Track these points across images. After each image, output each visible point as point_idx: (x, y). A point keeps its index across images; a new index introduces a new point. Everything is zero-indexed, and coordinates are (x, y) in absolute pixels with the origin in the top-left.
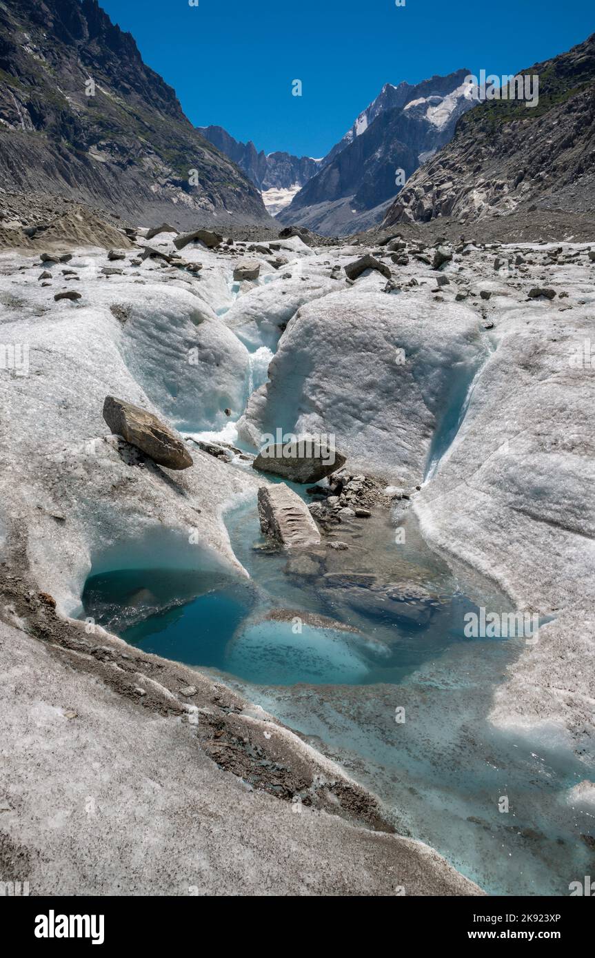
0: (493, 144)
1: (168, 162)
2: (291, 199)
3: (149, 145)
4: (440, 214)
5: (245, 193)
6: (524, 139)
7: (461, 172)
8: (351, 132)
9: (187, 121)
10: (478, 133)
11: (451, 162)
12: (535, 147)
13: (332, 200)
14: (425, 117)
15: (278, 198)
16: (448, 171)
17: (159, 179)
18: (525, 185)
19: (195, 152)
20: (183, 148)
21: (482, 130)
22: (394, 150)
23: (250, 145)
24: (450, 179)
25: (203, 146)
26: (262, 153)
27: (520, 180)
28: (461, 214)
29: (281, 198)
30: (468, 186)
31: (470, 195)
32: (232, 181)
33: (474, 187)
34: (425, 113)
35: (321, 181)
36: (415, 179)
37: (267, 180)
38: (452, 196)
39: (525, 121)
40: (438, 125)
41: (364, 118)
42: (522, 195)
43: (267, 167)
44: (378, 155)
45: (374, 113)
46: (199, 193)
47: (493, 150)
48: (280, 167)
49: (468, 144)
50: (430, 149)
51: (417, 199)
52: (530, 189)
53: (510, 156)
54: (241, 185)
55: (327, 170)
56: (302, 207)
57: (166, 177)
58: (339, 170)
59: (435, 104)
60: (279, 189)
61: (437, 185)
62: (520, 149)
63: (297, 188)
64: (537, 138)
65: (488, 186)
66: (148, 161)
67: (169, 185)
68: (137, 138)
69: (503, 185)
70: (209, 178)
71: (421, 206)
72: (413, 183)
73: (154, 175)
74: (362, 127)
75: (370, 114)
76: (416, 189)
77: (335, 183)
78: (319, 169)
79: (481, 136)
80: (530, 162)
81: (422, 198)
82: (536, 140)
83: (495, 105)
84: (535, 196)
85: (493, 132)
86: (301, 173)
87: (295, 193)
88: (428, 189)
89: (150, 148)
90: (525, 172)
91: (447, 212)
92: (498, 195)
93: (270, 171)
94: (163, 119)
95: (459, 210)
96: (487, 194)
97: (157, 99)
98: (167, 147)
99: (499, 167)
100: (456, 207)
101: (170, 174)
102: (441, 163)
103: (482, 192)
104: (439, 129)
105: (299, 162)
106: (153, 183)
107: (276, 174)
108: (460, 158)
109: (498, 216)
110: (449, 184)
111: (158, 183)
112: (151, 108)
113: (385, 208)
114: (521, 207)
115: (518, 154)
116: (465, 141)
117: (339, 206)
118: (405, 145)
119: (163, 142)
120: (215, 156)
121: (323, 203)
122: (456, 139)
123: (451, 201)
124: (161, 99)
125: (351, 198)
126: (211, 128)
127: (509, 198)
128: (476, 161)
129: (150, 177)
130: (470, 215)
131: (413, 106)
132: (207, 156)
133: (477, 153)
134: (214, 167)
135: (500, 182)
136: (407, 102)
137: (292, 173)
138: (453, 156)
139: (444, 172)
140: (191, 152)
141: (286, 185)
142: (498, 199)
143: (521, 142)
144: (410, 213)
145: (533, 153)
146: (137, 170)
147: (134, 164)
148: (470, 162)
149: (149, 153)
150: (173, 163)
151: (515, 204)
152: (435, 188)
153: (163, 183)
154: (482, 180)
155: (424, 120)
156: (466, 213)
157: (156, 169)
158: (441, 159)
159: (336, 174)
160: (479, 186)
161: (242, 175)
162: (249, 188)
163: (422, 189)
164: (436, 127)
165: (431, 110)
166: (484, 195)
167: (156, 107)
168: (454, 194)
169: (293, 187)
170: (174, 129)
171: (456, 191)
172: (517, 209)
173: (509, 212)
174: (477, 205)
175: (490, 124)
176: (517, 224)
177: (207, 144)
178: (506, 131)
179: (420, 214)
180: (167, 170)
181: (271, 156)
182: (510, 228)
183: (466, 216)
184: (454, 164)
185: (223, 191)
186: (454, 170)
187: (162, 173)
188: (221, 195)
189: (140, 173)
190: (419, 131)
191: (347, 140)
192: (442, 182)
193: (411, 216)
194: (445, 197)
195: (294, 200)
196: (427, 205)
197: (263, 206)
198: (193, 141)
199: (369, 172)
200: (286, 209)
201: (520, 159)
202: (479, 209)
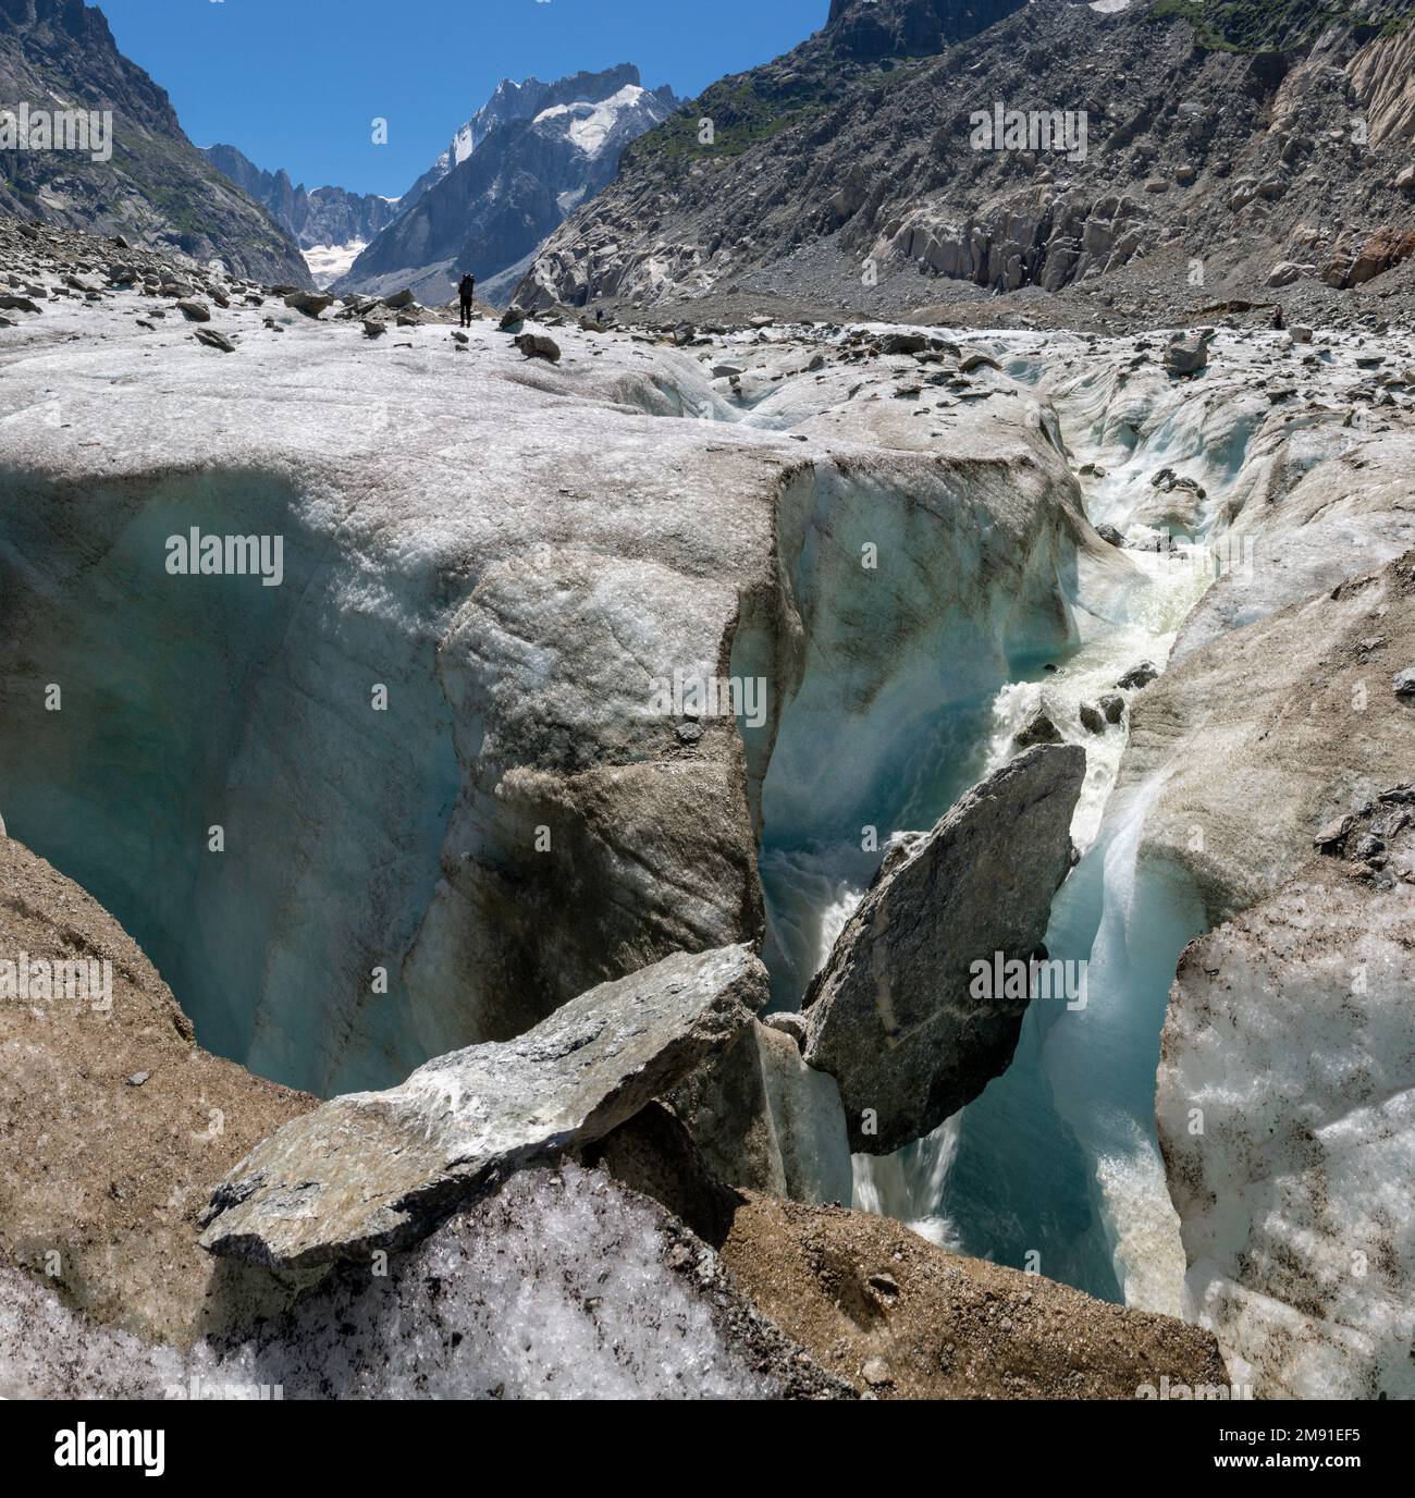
0: (676, 190)
1: (160, 206)
2: (349, 264)
3: (130, 180)
4: (599, 293)
5: (280, 255)
6: (717, 187)
7: (629, 229)
8: (446, 156)
9: (187, 139)
10: (654, 172)
11: (615, 215)
12: (733, 201)
13: (417, 267)
14: (566, 136)
15: (326, 263)
16: (611, 228)
17: (146, 234)
18: (724, 255)
19: (201, 190)
20: (182, 184)
21: (660, 168)
22: (519, 188)
23: (280, 174)
24: (614, 240)
25: (213, 179)
26: (301, 188)
27: (715, 247)
28: (631, 294)
29: (332, 262)
30: (641, 252)
31: (644, 266)
32: (259, 235)
33: (649, 254)
34: (567, 129)
35: (400, 235)
36: (560, 238)
37: (309, 232)
38: (617, 266)
39: (717, 160)
40: (587, 150)
41: (468, 133)
42: (720, 268)
43: (308, 211)
44: (492, 194)
45: (484, 126)
46: (208, 255)
47: (677, 200)
48: (330, 211)
49: (639, 189)
50: (577, 188)
51: (564, 270)
52: (731, 261)
53: (701, 210)
54: (274, 242)
55: (409, 217)
56: (369, 276)
57: (157, 230)
58: (430, 217)
59: (583, 115)
60: (328, 248)
61: (594, 249)
62: (713, 202)
63: (359, 246)
64: (736, 188)
65: (670, 253)
66: (129, 206)
67: (160, 242)
68: (111, 170)
69: (692, 252)
70: (222, 231)
71: (570, 279)
72: (558, 245)
73: (138, 227)
74: (465, 149)
75: (477, 129)
76: (562, 253)
77: (423, 240)
78: (395, 215)
79: (658, 177)
80: (728, 221)
81: (571, 267)
82: (734, 189)
83: (678, 132)
84: (738, 270)
85: (676, 173)
86: (365, 220)
87: (355, 254)
88: (580, 254)
89: (132, 186)
90: (723, 236)
91: (610, 291)
92: (685, 268)
93: (314, 218)
94: (150, 139)
95: (629, 288)
96: (670, 265)
97: (141, 108)
98: (158, 184)
99: (686, 226)
100: (624, 282)
101: (163, 226)
102: (599, 215)
103: (662, 262)
104: (592, 157)
105: (363, 202)
106: (136, 240)
107: (324, 222)
108: (627, 209)
109: (687, 299)
110: (611, 249)
111: (145, 239)
112: (131, 122)
113: (505, 280)
114: (718, 285)
115: (711, 208)
116: (635, 183)
117: (430, 277)
118: (535, 180)
119: (151, 175)
120: (232, 196)
121: (403, 271)
122: (621, 179)
123: (616, 275)
124: (146, 108)
125: (449, 264)
126: (218, 149)
127: (701, 271)
128: (652, 214)
129: (131, 231)
130: (646, 295)
131: (548, 118)
132: (220, 195)
133: (653, 203)
134: (232, 213)
135: (688, 248)
136: (537, 112)
137: (350, 222)
138: (618, 205)
139: (605, 230)
140: (194, 190)
141: (340, 240)
142: (685, 273)
143: (713, 191)
144: (553, 290)
145: (731, 208)
146: (112, 220)
147: (106, 210)
148: (642, 216)
149: (129, 193)
150: (168, 207)
151: (711, 280)
152: (591, 253)
153: (152, 240)
154: (661, 244)
155: (565, 141)
156: (639, 292)
157: (141, 218)
158: (599, 209)
159: (423, 226)
160: (657, 253)
161: (274, 225)
162: (287, 246)
163: (571, 254)
164: (584, 152)
165: (577, 125)
166: (665, 267)
167: (139, 119)
168: (620, 263)
169: (351, 244)
170: (168, 155)
171: (624, 259)
172: (713, 289)
173: (701, 294)
174: (655, 280)
175: (671, 160)
176: (713, 310)
177: (218, 176)
178: (695, 173)
179: (569, 292)
180: (158, 219)
181: (315, 194)
182: (705, 315)
183: (639, 296)
184: (619, 218)
185: (245, 252)
186: (620, 227)
187: (150, 224)
188: (243, 258)
189: (115, 225)
190: (560, 161)
191: (440, 168)
192: (602, 245)
193: (555, 295)
194: (607, 267)
195: (356, 264)
196: (580, 278)
197: (309, 275)
198: (197, 172)
199: (477, 221)
200: (341, 280)
201: (715, 214)
202: (659, 287)
